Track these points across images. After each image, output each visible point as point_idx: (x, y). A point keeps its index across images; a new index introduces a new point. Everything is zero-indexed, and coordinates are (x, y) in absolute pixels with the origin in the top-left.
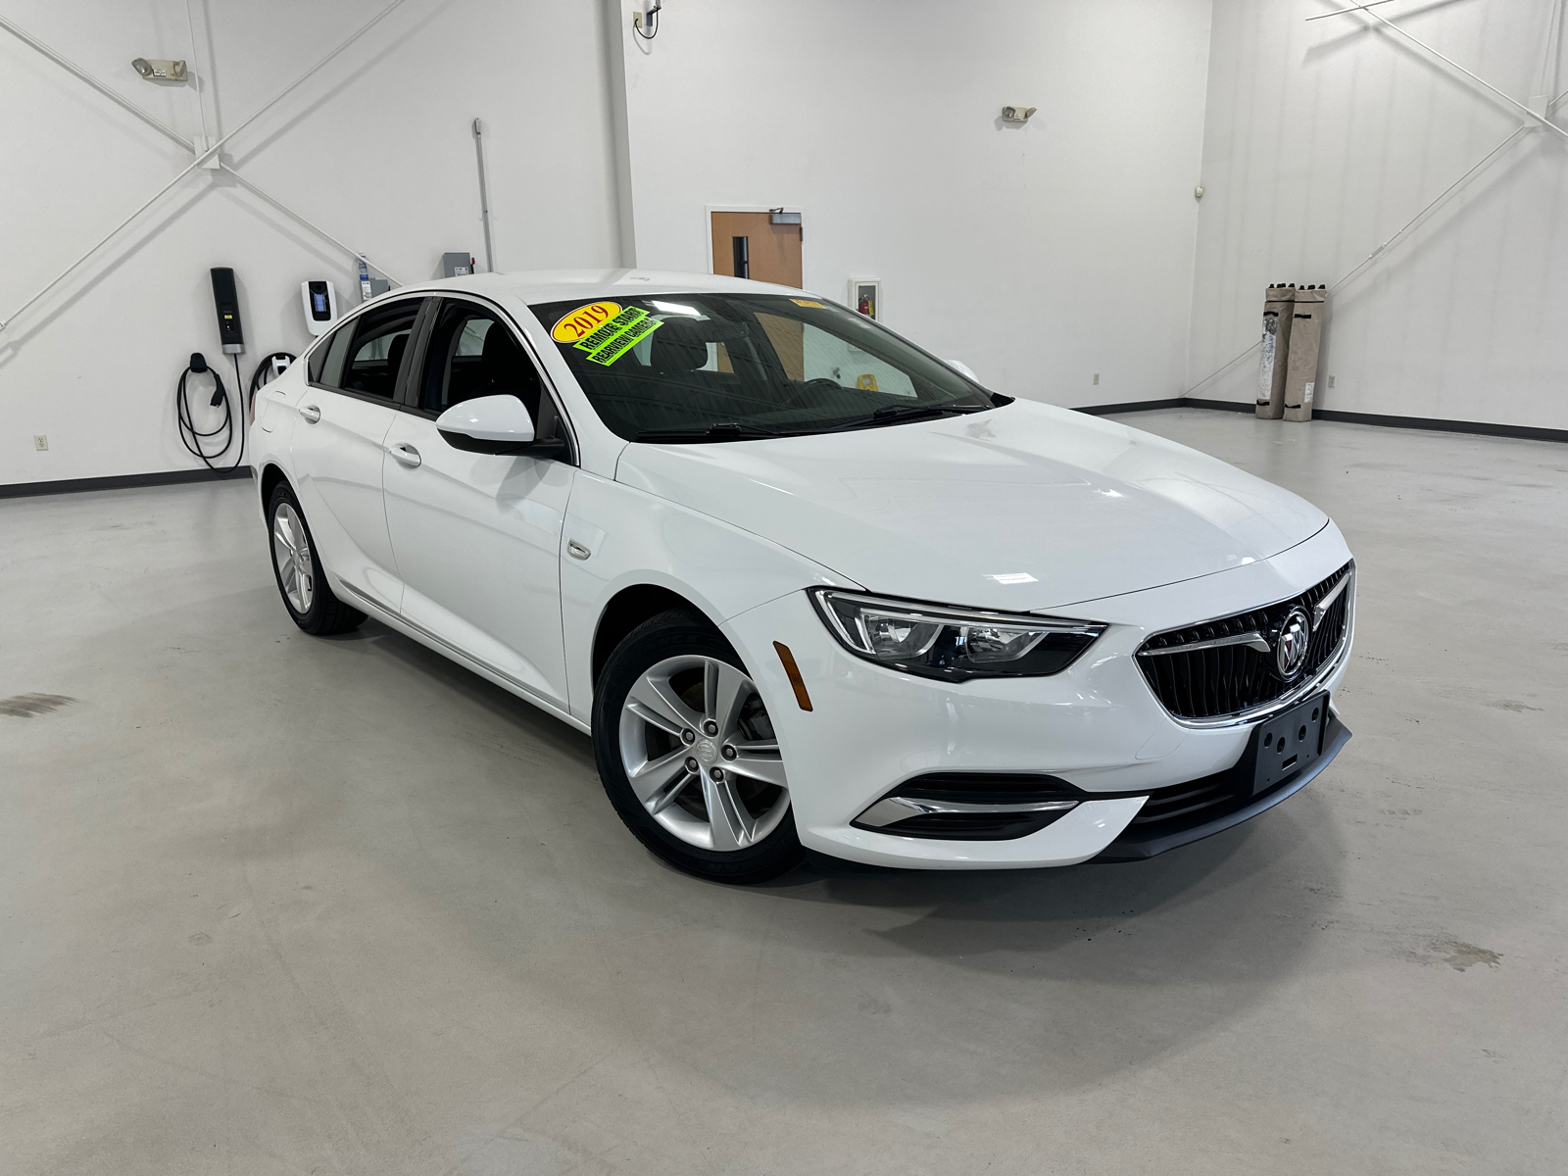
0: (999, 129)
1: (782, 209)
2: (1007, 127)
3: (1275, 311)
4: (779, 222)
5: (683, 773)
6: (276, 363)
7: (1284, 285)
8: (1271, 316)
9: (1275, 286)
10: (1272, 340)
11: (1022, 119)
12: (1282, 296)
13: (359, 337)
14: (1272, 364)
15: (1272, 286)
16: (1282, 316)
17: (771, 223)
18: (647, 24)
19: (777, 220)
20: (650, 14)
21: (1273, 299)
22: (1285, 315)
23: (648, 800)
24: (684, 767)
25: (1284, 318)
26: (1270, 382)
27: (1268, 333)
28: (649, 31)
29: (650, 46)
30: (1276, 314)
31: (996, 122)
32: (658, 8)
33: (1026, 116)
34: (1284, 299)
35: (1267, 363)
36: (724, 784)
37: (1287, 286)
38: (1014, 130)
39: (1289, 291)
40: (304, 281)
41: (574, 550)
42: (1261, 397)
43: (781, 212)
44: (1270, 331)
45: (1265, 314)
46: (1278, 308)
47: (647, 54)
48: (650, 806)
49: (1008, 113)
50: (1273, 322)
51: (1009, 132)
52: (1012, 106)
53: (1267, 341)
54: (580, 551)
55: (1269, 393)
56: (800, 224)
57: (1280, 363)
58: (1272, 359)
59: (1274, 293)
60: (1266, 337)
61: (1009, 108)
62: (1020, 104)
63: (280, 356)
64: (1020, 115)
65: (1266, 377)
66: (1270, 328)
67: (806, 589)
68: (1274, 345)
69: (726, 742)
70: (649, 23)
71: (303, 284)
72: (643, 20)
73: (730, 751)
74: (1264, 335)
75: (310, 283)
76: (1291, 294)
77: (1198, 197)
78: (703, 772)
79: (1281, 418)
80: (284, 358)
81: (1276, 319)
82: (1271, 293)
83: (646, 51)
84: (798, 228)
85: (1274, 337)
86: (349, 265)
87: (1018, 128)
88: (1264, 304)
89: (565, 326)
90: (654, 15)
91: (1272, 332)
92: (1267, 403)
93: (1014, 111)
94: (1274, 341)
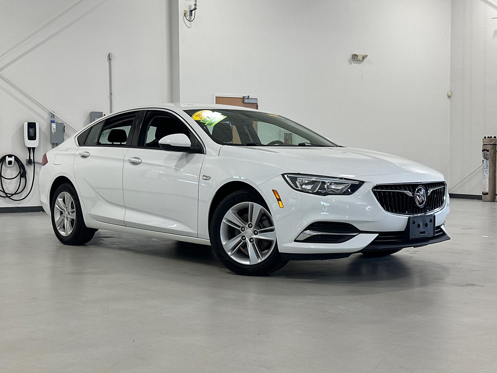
0: (351, 64)
1: (249, 96)
2: (354, 63)
3: (487, 149)
4: (247, 102)
5: (240, 241)
6: (8, 159)
7: (491, 137)
8: (486, 151)
9: (487, 138)
10: (487, 163)
11: (361, 60)
12: (491, 142)
13: (105, 126)
14: (488, 174)
15: (485, 137)
16: (491, 151)
17: (243, 102)
18: (190, 15)
19: (246, 101)
20: (191, 11)
21: (486, 144)
22: (493, 151)
23: (229, 251)
24: (241, 240)
25: (492, 153)
26: (488, 184)
27: (485, 160)
28: (190, 18)
29: (191, 25)
30: (488, 151)
31: (349, 61)
32: (195, 9)
33: (363, 58)
34: (491, 143)
35: (485, 174)
36: (254, 243)
37: (493, 137)
38: (358, 64)
39: (493, 140)
40: (25, 122)
41: (204, 178)
42: (484, 191)
43: (248, 98)
44: (486, 158)
45: (483, 151)
46: (488, 148)
47: (189, 28)
48: (229, 254)
49: (355, 57)
50: (487, 154)
51: (355, 65)
52: (356, 54)
53: (485, 164)
54: (207, 178)
55: (488, 189)
56: (257, 103)
57: (492, 174)
58: (488, 172)
59: (486, 140)
60: (484, 161)
61: (355, 55)
62: (360, 53)
63: (10, 156)
64: (361, 58)
65: (485, 181)
66: (485, 157)
67: (282, 175)
68: (488, 165)
69: (255, 230)
70: (191, 14)
71: (24, 123)
72: (188, 13)
73: (256, 232)
74: (483, 161)
75: (28, 123)
76: (494, 141)
77: (449, 97)
78: (247, 240)
79: (495, 201)
80: (12, 157)
81: (488, 153)
82: (485, 141)
83: (189, 26)
84: (256, 105)
85: (488, 161)
86: (46, 116)
87: (360, 64)
88: (482, 146)
89: (196, 116)
90: (193, 11)
91: (487, 159)
92: (487, 194)
93: (357, 56)
94: (488, 163)
